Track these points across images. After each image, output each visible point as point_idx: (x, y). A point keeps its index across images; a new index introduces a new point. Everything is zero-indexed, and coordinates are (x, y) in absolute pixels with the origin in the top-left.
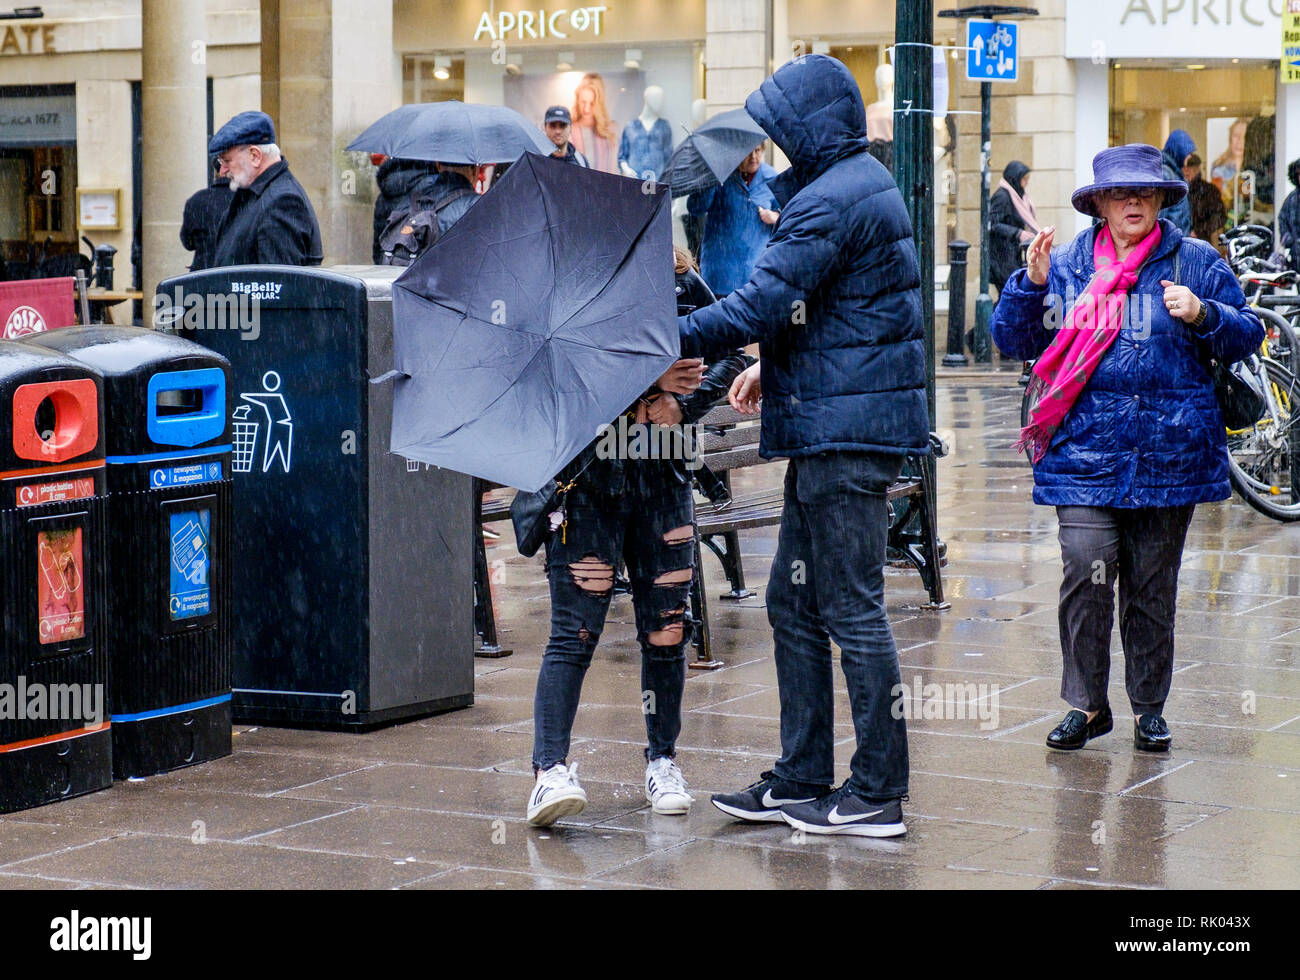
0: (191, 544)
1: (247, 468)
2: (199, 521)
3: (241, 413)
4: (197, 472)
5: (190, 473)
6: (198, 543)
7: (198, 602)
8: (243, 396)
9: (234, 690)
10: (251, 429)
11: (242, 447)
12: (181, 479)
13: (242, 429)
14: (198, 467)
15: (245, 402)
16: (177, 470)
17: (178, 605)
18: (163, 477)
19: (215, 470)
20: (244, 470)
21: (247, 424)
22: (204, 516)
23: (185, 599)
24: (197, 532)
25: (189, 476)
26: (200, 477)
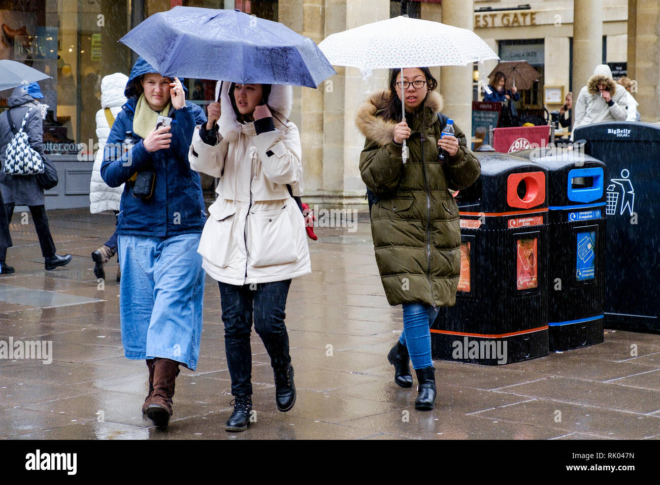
0: (587, 246)
1: (613, 213)
2: (590, 236)
3: (611, 188)
4: (590, 214)
5: (587, 215)
6: (589, 246)
7: (589, 273)
8: (612, 180)
9: (605, 313)
10: (615, 195)
11: (611, 203)
12: (583, 217)
13: (611, 195)
14: (590, 212)
15: (613, 183)
16: (581, 213)
17: (580, 274)
18: (574, 216)
19: (598, 213)
20: (612, 214)
21: (614, 193)
22: (593, 234)
23: (584, 272)
24: (590, 242)
25: (586, 216)
26: (591, 216)
